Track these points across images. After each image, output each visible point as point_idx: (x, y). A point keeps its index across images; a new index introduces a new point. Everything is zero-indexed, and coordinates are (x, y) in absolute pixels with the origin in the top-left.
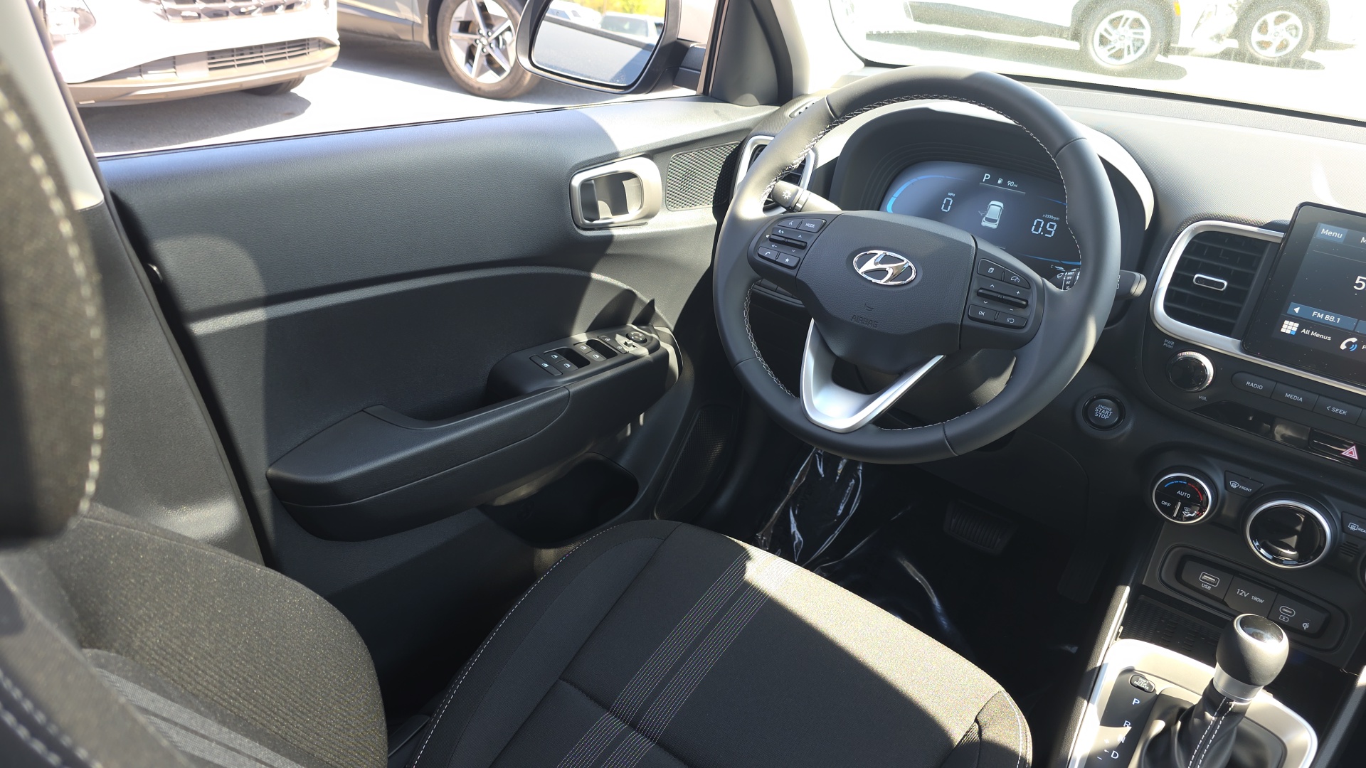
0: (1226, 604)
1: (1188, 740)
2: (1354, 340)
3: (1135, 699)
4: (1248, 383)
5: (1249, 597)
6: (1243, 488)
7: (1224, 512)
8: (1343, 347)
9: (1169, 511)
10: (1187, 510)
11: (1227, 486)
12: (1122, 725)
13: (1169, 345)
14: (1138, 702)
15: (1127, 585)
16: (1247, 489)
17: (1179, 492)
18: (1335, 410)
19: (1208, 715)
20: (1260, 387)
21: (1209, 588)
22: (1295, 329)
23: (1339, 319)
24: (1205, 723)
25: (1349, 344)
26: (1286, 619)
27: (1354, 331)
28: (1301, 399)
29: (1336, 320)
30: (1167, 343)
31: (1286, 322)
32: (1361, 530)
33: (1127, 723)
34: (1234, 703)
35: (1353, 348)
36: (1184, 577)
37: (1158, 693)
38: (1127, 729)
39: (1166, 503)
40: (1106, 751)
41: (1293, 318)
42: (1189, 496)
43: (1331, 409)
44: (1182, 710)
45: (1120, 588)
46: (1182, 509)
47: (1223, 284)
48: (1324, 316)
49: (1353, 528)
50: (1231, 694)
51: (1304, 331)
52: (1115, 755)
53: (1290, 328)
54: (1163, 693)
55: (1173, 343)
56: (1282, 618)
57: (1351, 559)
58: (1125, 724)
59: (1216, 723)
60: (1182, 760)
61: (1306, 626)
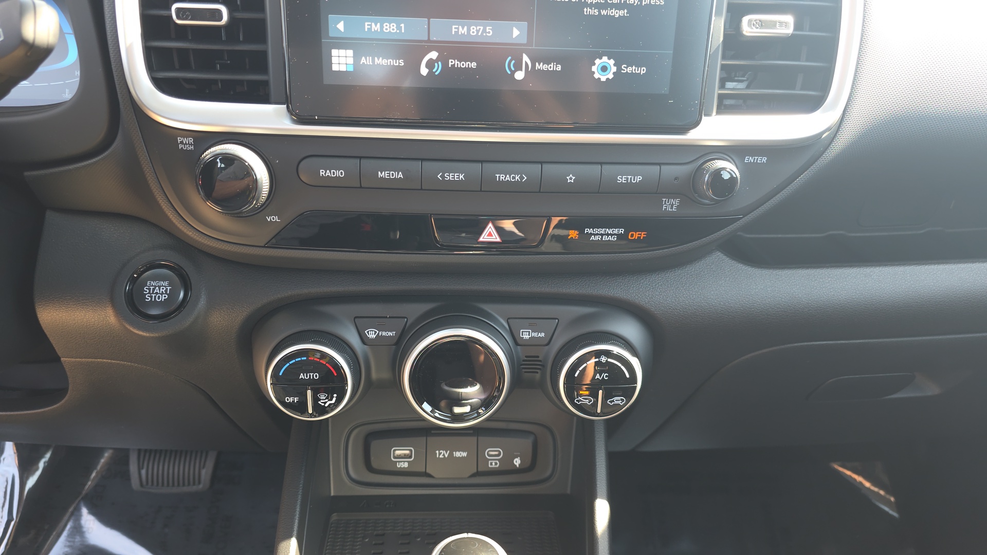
0: (430, 476)
2: (434, 55)
4: (322, 172)
5: (451, 455)
6: (384, 334)
7: (374, 375)
8: (424, 71)
9: (301, 407)
10: (322, 396)
11: (364, 339)
13: (187, 144)
15: (292, 537)
16: (390, 334)
17: (302, 376)
18: (449, 177)
20: (340, 173)
21: (406, 465)
22: (351, 61)
23: (402, 25)
25: (430, 64)
26: (497, 464)
27: (429, 41)
28: (401, 175)
29: (399, 28)
30: (182, 142)
31: (334, 52)
32: (535, 335)
35: (438, 69)
36: (375, 464)
39: (291, 400)
41: (342, 43)
42: (316, 376)
43: (443, 176)
45: (283, 546)
46: (316, 400)
47: (219, 12)
48: (382, 27)
49: (526, 336)
51: (363, 60)
53: (343, 60)
55: (191, 140)
56: (491, 464)
57: (538, 376)
61: (517, 462)
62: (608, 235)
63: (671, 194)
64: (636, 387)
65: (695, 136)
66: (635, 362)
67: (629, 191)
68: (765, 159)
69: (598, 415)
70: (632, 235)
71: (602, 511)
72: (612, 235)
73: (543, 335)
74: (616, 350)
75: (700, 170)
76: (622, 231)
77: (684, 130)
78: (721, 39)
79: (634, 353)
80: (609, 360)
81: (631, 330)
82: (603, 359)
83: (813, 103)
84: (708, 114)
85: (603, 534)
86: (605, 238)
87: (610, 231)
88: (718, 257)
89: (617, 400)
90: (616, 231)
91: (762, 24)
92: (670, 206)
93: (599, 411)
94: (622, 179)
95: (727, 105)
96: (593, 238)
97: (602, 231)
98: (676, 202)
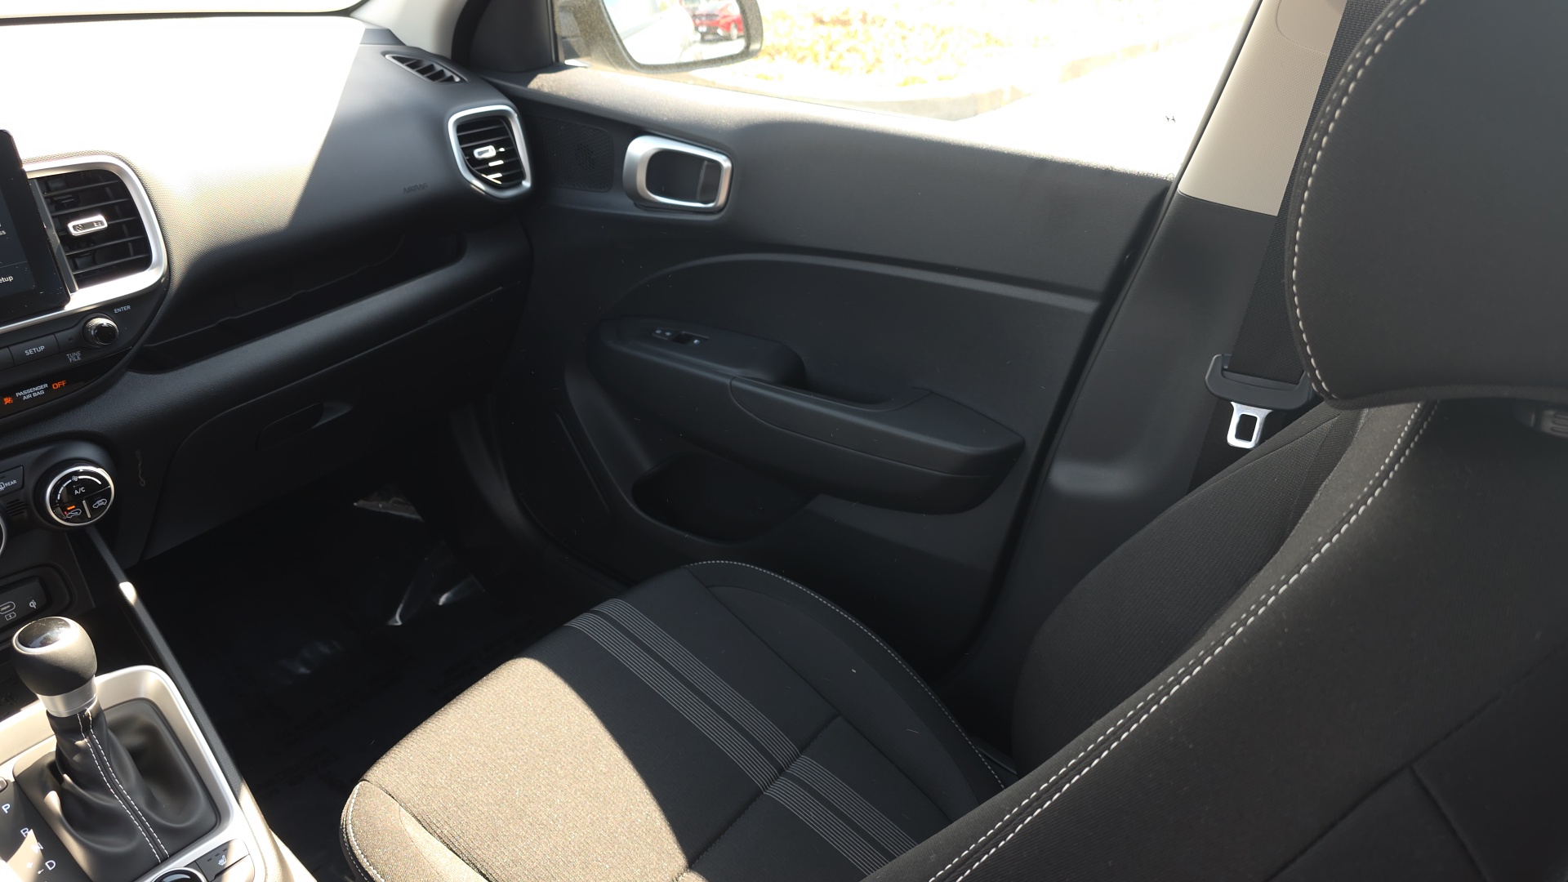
1: (88, 779)
3: (3, 807)
12: (21, 839)
14: (9, 806)
19: (79, 743)
24: (84, 751)
26: (13, 615)
32: (7, 484)
33: (24, 831)
34: (88, 711)
37: (13, 780)
38: (30, 836)
40: (39, 872)
44: (52, 766)
50: (77, 708)
52: (51, 865)
54: (16, 775)
56: (8, 617)
57: (25, 514)
58: (24, 834)
59: (91, 741)
60: (105, 797)
61: (33, 604)
62: (36, 392)
63: (72, 350)
64: (110, 488)
65: (69, 307)
66: (100, 471)
67: (37, 357)
68: (129, 307)
69: (90, 519)
70: (55, 386)
71: (128, 590)
72: (39, 391)
73: (15, 482)
74: (81, 468)
75: (85, 329)
76: (46, 386)
77: (61, 307)
78: (59, 241)
79: (98, 466)
80: (80, 477)
81: (87, 451)
82: (75, 479)
83: (144, 263)
84: (73, 291)
85: (136, 603)
86: (35, 395)
87: (37, 389)
88: (130, 376)
89: (100, 503)
90: (41, 387)
91: (84, 226)
92: (75, 357)
93: (89, 516)
94: (29, 352)
95: (85, 280)
96: (25, 398)
97: (31, 390)
98: (78, 354)
